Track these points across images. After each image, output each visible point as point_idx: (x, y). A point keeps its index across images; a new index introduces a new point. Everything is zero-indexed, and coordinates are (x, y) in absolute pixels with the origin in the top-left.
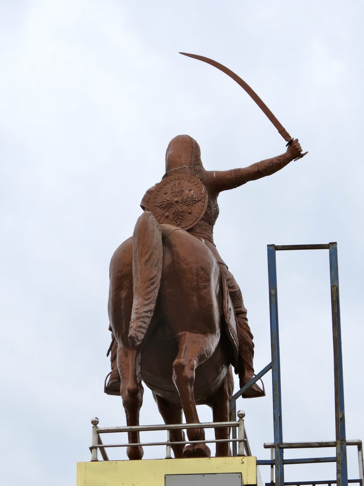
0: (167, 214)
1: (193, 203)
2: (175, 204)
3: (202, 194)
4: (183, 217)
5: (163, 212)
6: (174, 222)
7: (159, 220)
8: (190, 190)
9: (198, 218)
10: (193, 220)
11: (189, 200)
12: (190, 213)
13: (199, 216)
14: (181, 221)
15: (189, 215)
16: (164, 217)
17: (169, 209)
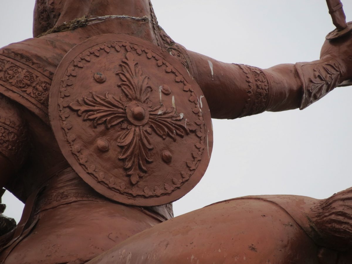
0: (101, 142)
1: (177, 134)
2: (131, 119)
3: (197, 114)
4: (149, 165)
5: (91, 132)
6: (121, 171)
7: (78, 154)
8: (166, 94)
9: (187, 181)
10: (174, 183)
11: (169, 120)
12: (167, 160)
13: (190, 175)
14: (142, 174)
15: (163, 163)
16: (92, 148)
17: (112, 131)
